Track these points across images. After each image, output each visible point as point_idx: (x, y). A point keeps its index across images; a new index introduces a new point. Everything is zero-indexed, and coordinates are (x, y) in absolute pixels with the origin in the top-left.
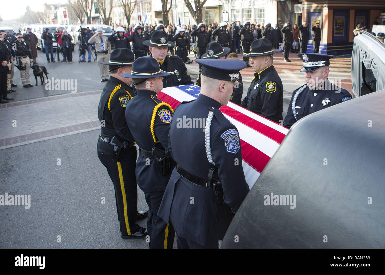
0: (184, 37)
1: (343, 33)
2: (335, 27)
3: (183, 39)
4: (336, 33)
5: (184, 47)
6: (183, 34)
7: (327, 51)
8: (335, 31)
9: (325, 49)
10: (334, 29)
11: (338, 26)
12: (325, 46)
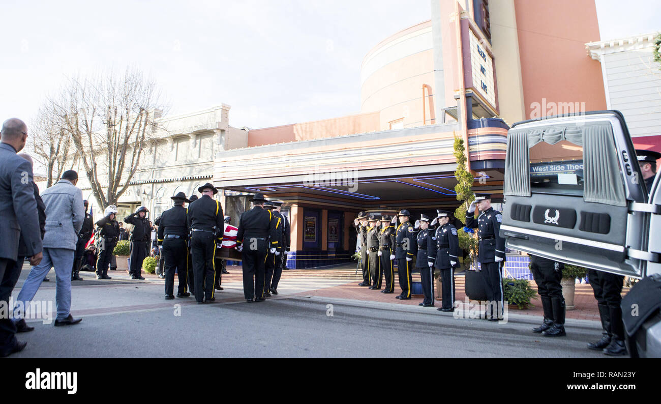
0: (114, 222)
1: (314, 238)
2: (305, 230)
3: (113, 225)
4: (306, 238)
5: (114, 237)
6: (113, 217)
7: (297, 261)
8: (305, 235)
9: (293, 258)
10: (305, 233)
11: (308, 229)
12: (293, 254)
